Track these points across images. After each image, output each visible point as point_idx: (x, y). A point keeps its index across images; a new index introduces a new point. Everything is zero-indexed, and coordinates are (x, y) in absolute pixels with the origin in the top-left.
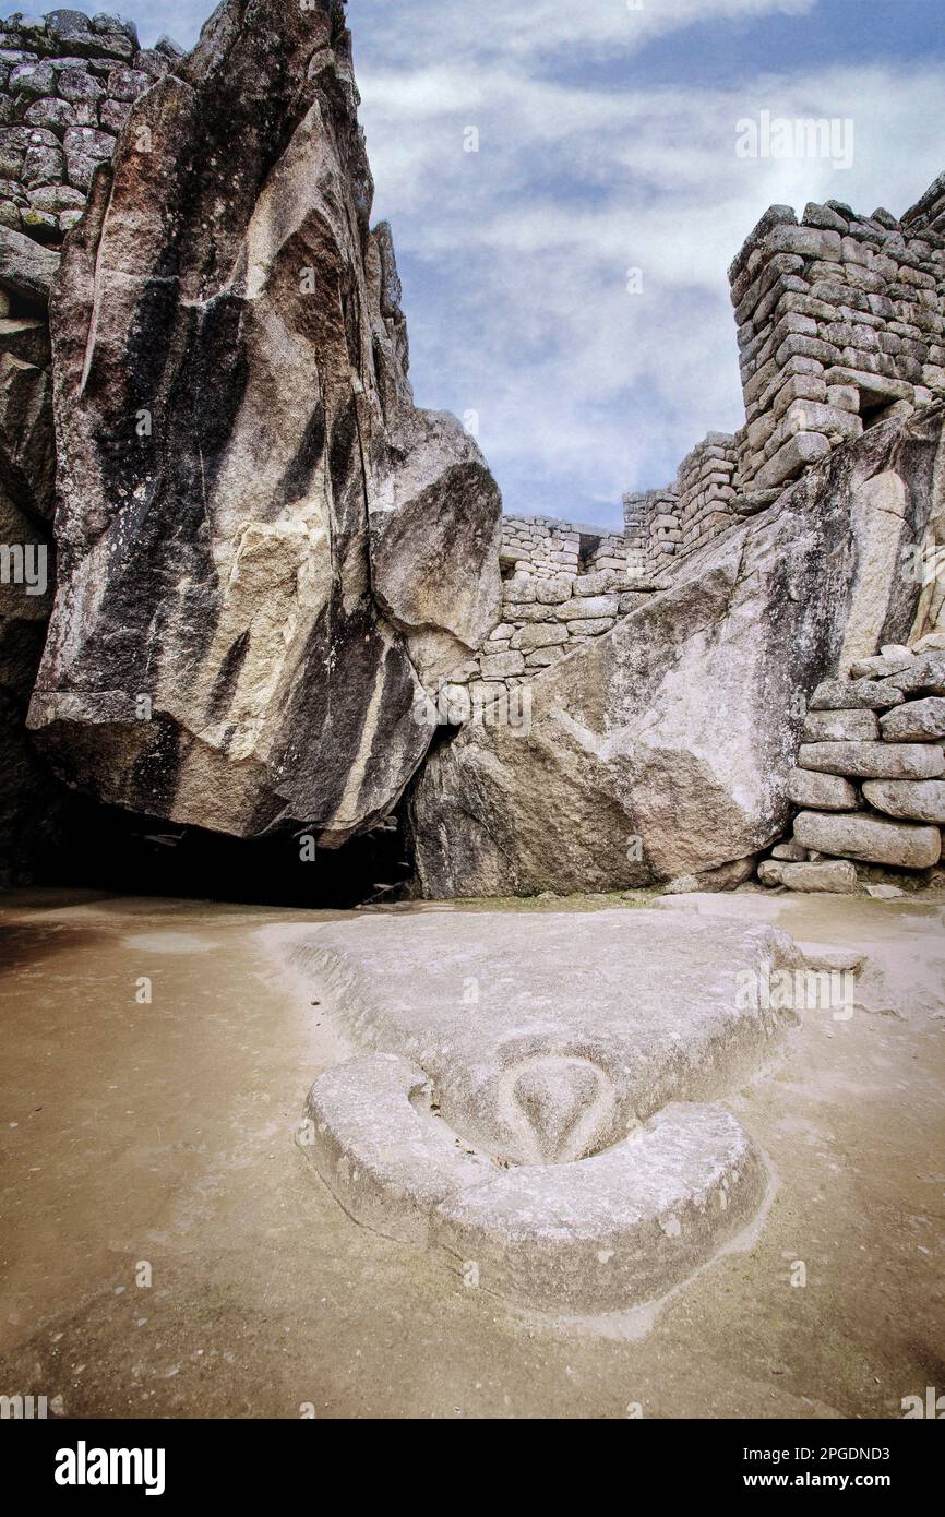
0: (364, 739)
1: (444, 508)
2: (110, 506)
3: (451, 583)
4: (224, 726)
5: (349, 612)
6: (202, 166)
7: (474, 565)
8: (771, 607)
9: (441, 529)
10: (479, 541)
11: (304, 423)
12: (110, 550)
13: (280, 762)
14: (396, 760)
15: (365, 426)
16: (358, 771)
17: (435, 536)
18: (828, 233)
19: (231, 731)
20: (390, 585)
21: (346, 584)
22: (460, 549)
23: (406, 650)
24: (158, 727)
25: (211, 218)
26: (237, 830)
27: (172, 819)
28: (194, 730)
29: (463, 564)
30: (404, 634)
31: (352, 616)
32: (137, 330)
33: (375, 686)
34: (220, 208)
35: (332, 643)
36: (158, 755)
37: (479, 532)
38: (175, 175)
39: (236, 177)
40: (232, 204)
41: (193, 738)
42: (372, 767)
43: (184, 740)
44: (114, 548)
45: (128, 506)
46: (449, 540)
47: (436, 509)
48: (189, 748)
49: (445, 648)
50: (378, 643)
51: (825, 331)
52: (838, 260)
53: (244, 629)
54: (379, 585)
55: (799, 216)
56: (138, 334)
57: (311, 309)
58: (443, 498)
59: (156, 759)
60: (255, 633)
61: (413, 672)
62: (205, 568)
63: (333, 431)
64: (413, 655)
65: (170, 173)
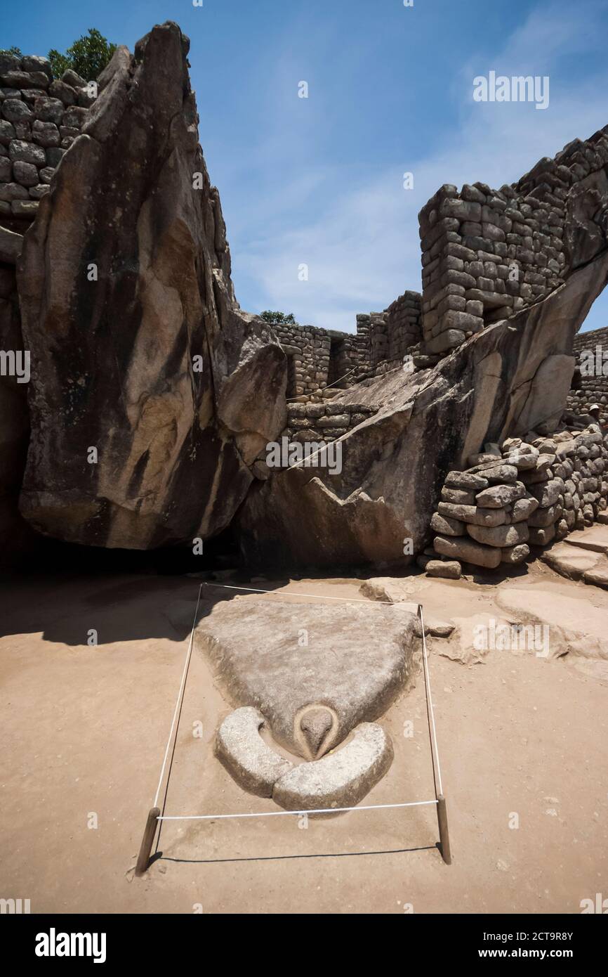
0: (213, 492)
1: (256, 371)
2: (63, 388)
3: (259, 407)
4: (136, 500)
5: (203, 429)
6: (107, 189)
7: (271, 397)
8: (427, 430)
9: (253, 382)
10: (274, 385)
11: (175, 335)
12: (65, 413)
13: (166, 512)
14: (230, 501)
15: (210, 331)
16: (209, 508)
17: (251, 385)
18: (474, 204)
19: (140, 502)
20: (226, 415)
21: (201, 417)
22: (264, 389)
23: (234, 443)
24: (99, 505)
25: (114, 220)
26: (143, 548)
27: (107, 547)
28: (120, 503)
29: (266, 398)
30: (232, 436)
31: (205, 430)
32: (74, 294)
33: (218, 464)
34: (119, 214)
35: (194, 446)
36: (98, 516)
37: (274, 380)
38: (91, 197)
39: (128, 193)
40: (126, 210)
41: (119, 507)
42: (216, 505)
43: (114, 508)
44: (68, 412)
45: (75, 389)
46: (258, 386)
47: (252, 372)
48: (116, 513)
49: (256, 442)
50: (220, 441)
51: (469, 266)
52: (478, 221)
53: (146, 449)
54: (220, 416)
55: (459, 191)
56: (76, 296)
57: (177, 272)
58: (254, 367)
59: (97, 519)
60: (151, 450)
61: (238, 455)
62: (123, 420)
63: (192, 335)
64: (238, 446)
65: (88, 196)
